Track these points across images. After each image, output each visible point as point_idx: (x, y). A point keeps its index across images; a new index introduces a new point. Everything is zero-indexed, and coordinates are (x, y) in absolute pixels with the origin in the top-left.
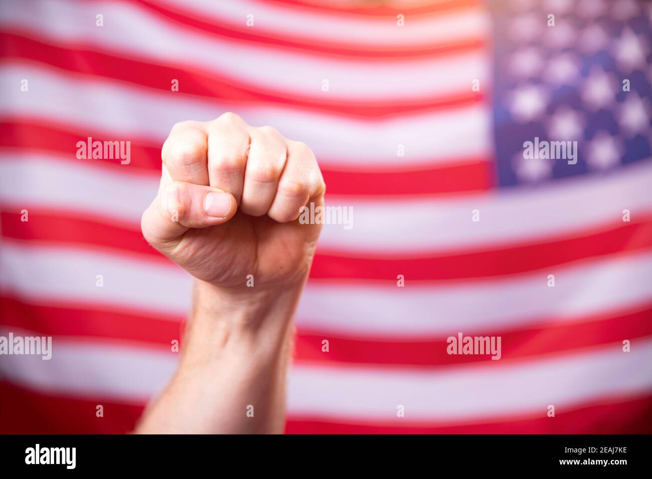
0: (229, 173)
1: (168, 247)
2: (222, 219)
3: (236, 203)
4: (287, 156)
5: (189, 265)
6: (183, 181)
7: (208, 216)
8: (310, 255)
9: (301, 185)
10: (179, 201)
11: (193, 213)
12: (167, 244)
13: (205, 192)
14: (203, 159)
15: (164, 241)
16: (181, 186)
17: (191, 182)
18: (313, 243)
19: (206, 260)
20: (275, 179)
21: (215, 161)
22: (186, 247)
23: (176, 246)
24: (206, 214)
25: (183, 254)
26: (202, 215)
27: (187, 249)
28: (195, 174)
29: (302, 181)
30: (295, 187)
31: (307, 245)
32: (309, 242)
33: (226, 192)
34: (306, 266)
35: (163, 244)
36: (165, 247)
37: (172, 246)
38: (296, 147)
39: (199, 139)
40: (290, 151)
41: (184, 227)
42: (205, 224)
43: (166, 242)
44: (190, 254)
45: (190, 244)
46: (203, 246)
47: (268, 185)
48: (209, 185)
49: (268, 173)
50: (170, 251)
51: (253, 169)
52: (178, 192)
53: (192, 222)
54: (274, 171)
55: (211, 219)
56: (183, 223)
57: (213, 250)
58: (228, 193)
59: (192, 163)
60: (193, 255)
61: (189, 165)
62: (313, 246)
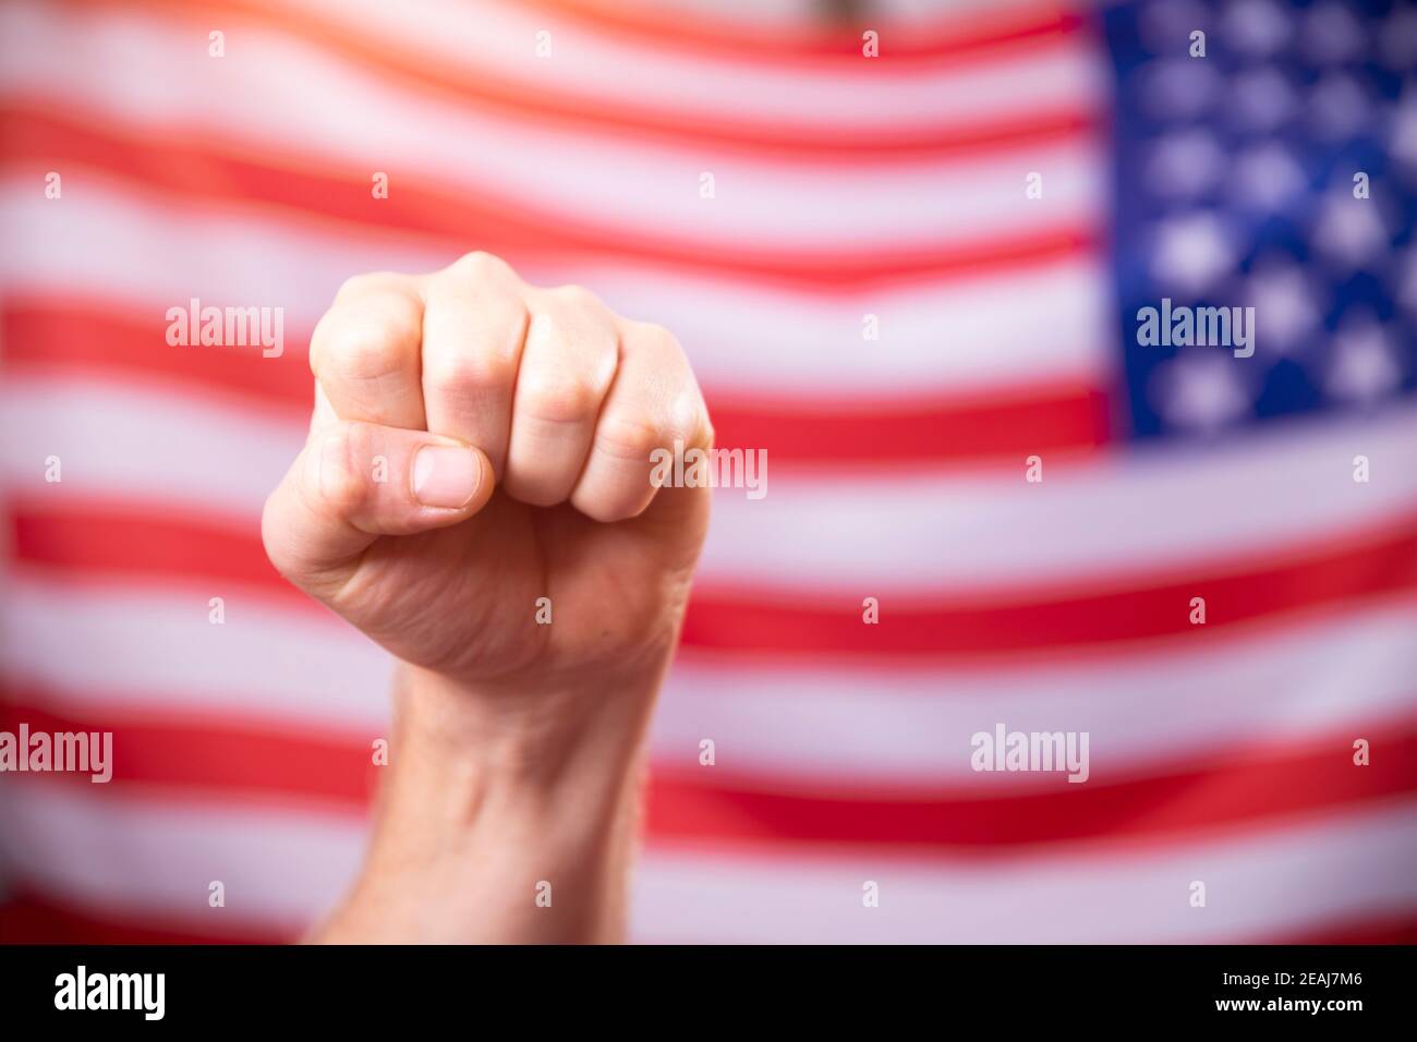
0: (474, 400)
1: (327, 584)
2: (456, 511)
3: (491, 471)
4: (620, 358)
5: (380, 626)
6: (363, 420)
7: (422, 504)
8: (677, 603)
9: (650, 430)
10: (350, 469)
11: (383, 500)
12: (324, 576)
13: (415, 446)
14: (408, 364)
15: (315, 568)
16: (356, 431)
17: (380, 421)
18: (683, 572)
19: (422, 615)
20: (587, 416)
21: (440, 367)
22: (370, 583)
23: (346, 581)
24: (417, 501)
25: (364, 601)
26: (408, 502)
27: (372, 589)
28: (390, 400)
29: (656, 419)
30: (637, 435)
31: (669, 577)
32: (675, 570)
33: (466, 444)
34: (668, 630)
35: (316, 575)
36: (318, 584)
37: (335, 582)
38: (643, 335)
39: (401, 316)
40: (628, 345)
41: (362, 532)
42: (414, 525)
43: (321, 571)
44: (381, 599)
45: (381, 576)
46: (412, 583)
47: (571, 429)
48: (424, 428)
49: (571, 400)
50: (330, 593)
51: (534, 389)
52: (347, 448)
53: (383, 521)
54: (584, 395)
55: (430, 513)
56: (359, 523)
57: (437, 593)
58: (472, 447)
59: (382, 374)
60: (388, 604)
61: (375, 377)
62: (683, 580)
